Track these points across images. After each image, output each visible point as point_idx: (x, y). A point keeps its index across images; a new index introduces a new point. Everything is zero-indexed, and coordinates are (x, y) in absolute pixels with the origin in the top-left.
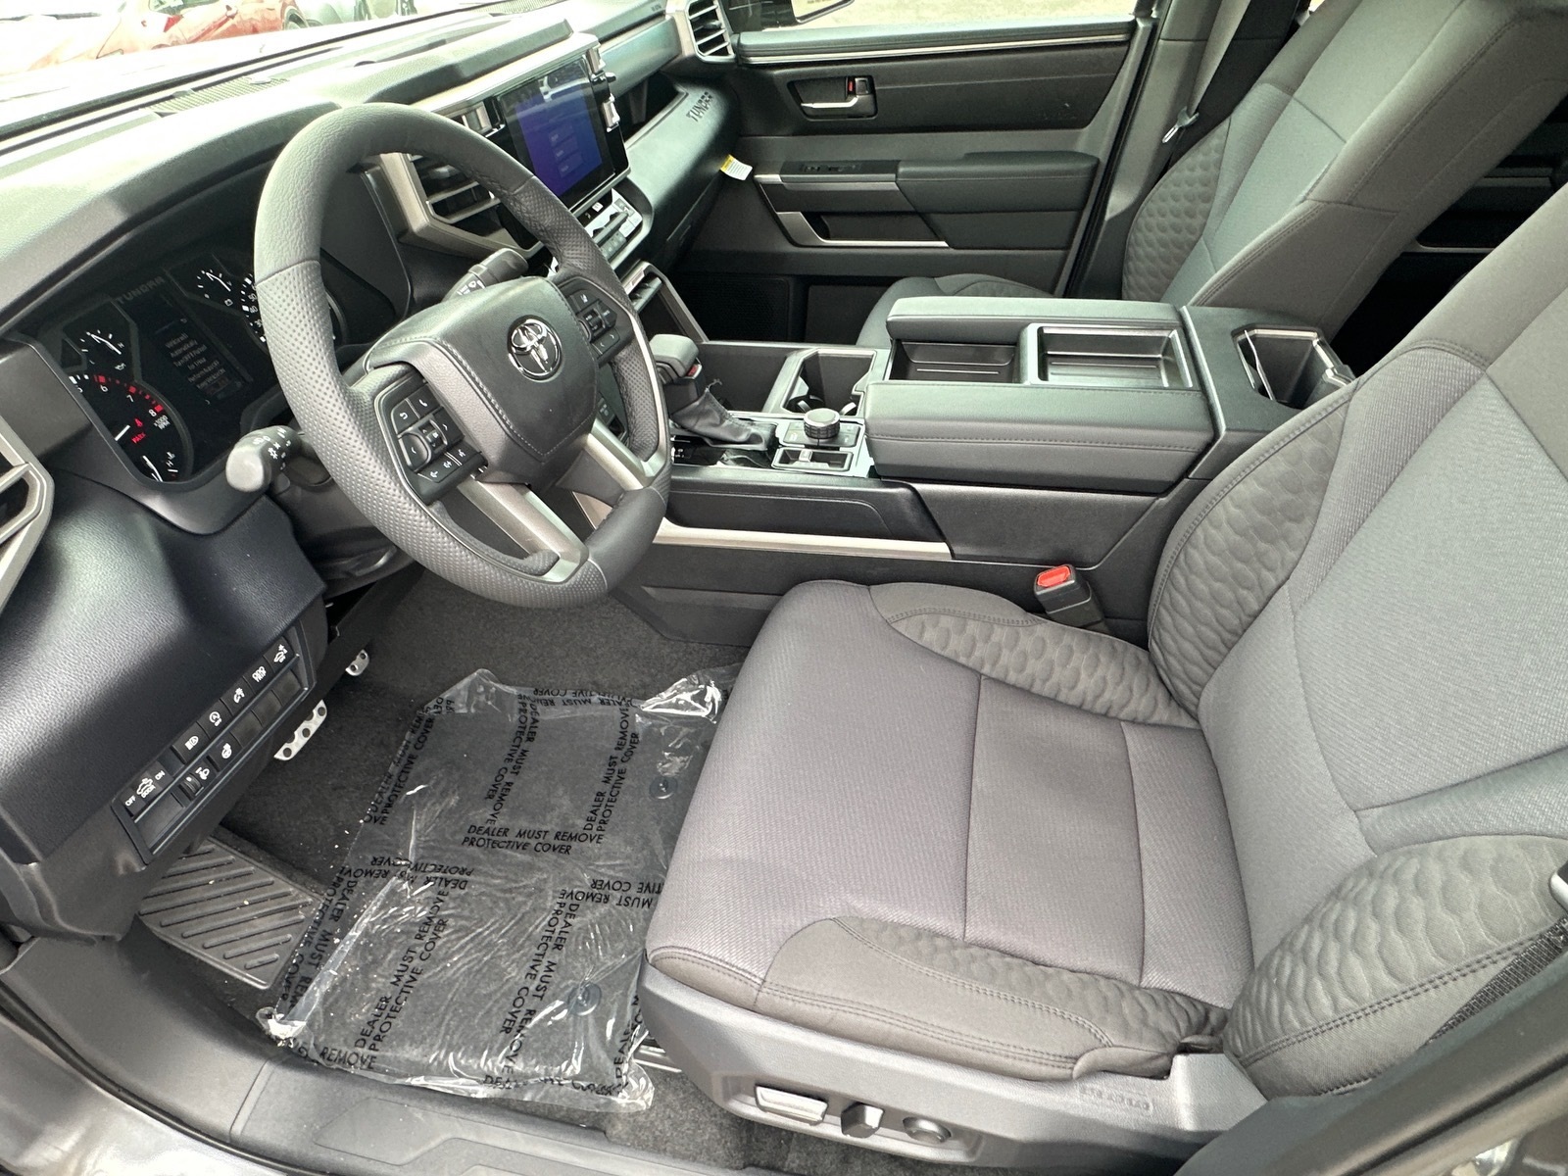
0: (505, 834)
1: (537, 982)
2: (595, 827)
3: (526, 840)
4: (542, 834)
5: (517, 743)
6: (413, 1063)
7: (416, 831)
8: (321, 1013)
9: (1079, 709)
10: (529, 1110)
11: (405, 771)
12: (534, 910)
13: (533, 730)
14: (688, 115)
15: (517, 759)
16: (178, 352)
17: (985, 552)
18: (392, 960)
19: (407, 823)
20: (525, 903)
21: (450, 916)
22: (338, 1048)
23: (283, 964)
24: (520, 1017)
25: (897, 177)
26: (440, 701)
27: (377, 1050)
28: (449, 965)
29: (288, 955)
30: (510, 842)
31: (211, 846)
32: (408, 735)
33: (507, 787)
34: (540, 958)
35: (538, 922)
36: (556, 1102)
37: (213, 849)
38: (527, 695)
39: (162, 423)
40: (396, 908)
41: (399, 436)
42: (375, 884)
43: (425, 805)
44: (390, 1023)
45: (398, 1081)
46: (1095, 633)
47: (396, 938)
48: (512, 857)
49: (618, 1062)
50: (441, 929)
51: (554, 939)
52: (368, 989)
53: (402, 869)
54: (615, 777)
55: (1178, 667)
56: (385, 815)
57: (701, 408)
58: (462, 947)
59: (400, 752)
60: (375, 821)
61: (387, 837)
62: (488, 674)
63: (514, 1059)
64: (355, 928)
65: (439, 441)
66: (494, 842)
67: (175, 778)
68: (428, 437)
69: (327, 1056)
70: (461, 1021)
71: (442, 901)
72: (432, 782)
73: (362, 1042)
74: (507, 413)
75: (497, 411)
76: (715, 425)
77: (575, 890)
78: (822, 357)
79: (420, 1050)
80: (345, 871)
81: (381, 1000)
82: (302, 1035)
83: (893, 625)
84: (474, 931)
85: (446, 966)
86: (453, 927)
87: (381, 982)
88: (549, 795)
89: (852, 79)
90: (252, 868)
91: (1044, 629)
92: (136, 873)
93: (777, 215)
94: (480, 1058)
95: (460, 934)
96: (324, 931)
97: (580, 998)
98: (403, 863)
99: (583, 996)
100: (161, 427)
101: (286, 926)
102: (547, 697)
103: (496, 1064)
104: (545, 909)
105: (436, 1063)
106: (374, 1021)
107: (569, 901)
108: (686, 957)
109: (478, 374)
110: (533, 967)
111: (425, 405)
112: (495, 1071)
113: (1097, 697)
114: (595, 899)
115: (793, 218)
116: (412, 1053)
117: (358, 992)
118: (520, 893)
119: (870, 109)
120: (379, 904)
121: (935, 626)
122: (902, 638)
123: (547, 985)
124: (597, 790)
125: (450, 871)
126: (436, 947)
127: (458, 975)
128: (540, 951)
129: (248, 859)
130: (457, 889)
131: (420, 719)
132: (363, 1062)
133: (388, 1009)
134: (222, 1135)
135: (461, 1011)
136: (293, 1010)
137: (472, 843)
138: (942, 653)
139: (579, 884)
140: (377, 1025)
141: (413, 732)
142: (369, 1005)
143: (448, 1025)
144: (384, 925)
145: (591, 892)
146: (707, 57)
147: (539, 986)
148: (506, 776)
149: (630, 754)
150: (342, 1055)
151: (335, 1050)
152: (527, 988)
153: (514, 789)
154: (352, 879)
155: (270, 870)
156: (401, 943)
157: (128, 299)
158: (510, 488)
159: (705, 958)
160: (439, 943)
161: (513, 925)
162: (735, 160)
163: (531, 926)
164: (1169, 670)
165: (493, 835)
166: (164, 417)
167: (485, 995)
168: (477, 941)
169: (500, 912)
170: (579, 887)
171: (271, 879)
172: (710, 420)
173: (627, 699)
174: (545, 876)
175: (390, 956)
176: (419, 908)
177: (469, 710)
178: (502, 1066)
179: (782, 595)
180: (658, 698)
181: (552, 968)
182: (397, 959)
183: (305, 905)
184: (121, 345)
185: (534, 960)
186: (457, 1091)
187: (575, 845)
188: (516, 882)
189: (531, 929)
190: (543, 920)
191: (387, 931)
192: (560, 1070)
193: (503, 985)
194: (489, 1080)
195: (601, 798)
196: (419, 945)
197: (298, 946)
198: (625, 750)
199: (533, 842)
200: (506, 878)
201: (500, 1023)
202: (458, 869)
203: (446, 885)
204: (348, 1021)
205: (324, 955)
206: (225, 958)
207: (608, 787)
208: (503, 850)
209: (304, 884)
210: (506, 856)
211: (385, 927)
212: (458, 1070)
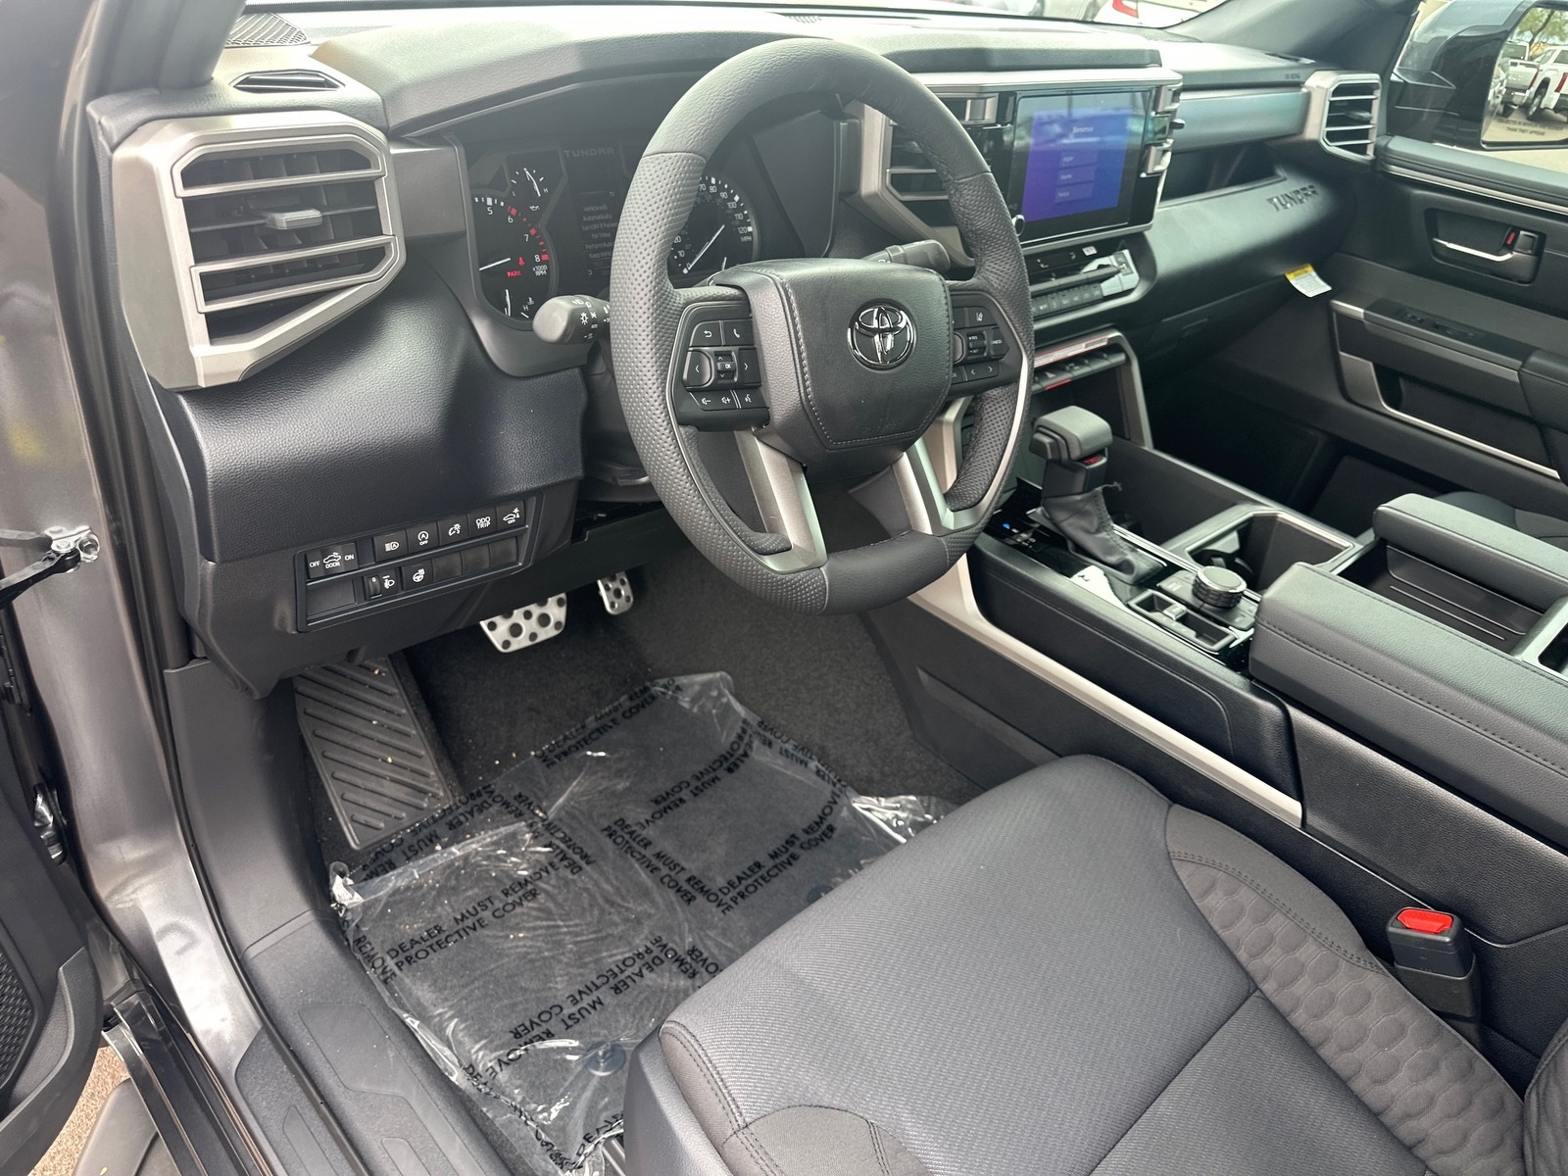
0: (645, 846)
1: (574, 1009)
2: (730, 895)
3: (660, 865)
4: (678, 869)
5: (715, 766)
6: (420, 1004)
7: (572, 793)
8: (382, 903)
9: (1374, 1116)
10: (484, 1128)
11: (601, 730)
12: (620, 938)
13: (738, 762)
14: (1270, 200)
15: (704, 782)
16: (589, 218)
17: (1349, 841)
18: (469, 897)
19: (568, 781)
20: (616, 925)
21: (546, 892)
22: (374, 945)
23: (383, 836)
24: (537, 1031)
25: (1522, 366)
26: (671, 682)
27: (401, 970)
28: (512, 936)
29: (390, 833)
30: (644, 856)
31: (396, 691)
32: (623, 698)
33: (678, 802)
34: (594, 988)
35: (615, 952)
36: (512, 1140)
37: (395, 694)
38: (752, 723)
39: (540, 271)
40: (505, 852)
41: (691, 349)
42: (504, 818)
43: (596, 773)
44: (428, 954)
45: (398, 1011)
46: (1453, 1031)
47: (486, 879)
48: (636, 872)
49: (588, 1139)
50: (529, 898)
51: (617, 980)
52: (432, 909)
53: (536, 819)
54: (784, 857)
55: (1554, 1149)
56: (556, 760)
57: (1081, 505)
58: (535, 929)
59: (607, 710)
60: (544, 761)
61: (543, 782)
62: (727, 681)
63: (504, 1067)
64: (460, 846)
65: (730, 373)
66: (630, 847)
67: (360, 569)
68: (719, 364)
69: (361, 944)
70: (486, 995)
71: (548, 872)
72: (616, 756)
73: (394, 953)
74: (813, 381)
75: (803, 374)
76: (1088, 532)
77: (670, 945)
78: (1281, 523)
79: (434, 996)
80: (489, 790)
81: (435, 928)
82: (352, 910)
83: (1174, 862)
84: (555, 920)
85: (508, 936)
86: (541, 903)
87: (446, 912)
88: (710, 834)
89: (1516, 230)
90: (414, 732)
91: (1377, 981)
92: (287, 634)
93: (1338, 353)
94: (477, 1042)
95: (541, 915)
96: (435, 831)
97: (600, 1053)
98: (541, 814)
99: (605, 1054)
100: (538, 273)
101: (407, 804)
102: (768, 735)
103: (484, 1059)
104: (629, 943)
105: (437, 1019)
106: (417, 942)
107: (656, 951)
108: (688, 1044)
109: (804, 330)
110: (580, 992)
111: (738, 336)
112: (481, 1066)
113: (1408, 1116)
114: (683, 967)
115: (1361, 368)
116: (424, 993)
117: (423, 907)
118: (619, 913)
119: (1526, 273)
120: (495, 838)
121: (1230, 893)
122: (1176, 883)
123: (581, 1019)
124: (758, 859)
125: (574, 849)
126: (512, 913)
127: (512, 952)
128: (598, 982)
129: (416, 721)
130: (569, 870)
131: (646, 689)
132: (384, 972)
133: (435, 939)
134: (239, 946)
135: (491, 987)
136: (363, 883)
137: (610, 835)
138: (1219, 932)
139: (677, 939)
140: (417, 947)
141: (631, 698)
142: (424, 924)
143: (472, 991)
144: (484, 860)
145: (683, 957)
146: (1333, 148)
147: (573, 1014)
148: (684, 791)
149: (817, 842)
150: (372, 953)
151: (370, 944)
152: (562, 1009)
153: (683, 808)
154: (490, 801)
155: (427, 744)
156: (488, 887)
157: (575, 155)
158: (783, 460)
159: (705, 1059)
160: (518, 910)
161: (591, 940)
162: (1314, 274)
163: (606, 951)
164: (1537, 1143)
165: (634, 840)
166: (545, 267)
167: (521, 987)
168: (551, 931)
169: (589, 919)
170: (676, 944)
171: (423, 753)
172: (1084, 523)
173: (843, 783)
174: (653, 911)
175: (470, 893)
176: (525, 866)
177: (692, 707)
178: (489, 1065)
179: (1061, 756)
180: (874, 800)
181: (598, 1006)
182: (474, 900)
183: (434, 796)
184: (546, 190)
185: (587, 987)
186: (437, 1059)
187: (700, 899)
188: (623, 899)
189: (604, 954)
190: (621, 953)
191: (484, 868)
192: (536, 1108)
193: (543, 989)
194: (471, 1070)
195: (756, 870)
196: (500, 900)
197: (404, 830)
198: (812, 837)
199: (665, 871)
200: (618, 889)
201: (515, 1023)
202: (582, 851)
203: (562, 860)
204: (397, 926)
205: (420, 853)
206: (342, 798)
207: (770, 863)
208: (633, 860)
209: (446, 776)
210: (632, 867)
211: (485, 863)
212: (451, 1040)
